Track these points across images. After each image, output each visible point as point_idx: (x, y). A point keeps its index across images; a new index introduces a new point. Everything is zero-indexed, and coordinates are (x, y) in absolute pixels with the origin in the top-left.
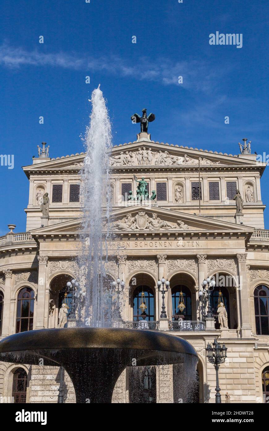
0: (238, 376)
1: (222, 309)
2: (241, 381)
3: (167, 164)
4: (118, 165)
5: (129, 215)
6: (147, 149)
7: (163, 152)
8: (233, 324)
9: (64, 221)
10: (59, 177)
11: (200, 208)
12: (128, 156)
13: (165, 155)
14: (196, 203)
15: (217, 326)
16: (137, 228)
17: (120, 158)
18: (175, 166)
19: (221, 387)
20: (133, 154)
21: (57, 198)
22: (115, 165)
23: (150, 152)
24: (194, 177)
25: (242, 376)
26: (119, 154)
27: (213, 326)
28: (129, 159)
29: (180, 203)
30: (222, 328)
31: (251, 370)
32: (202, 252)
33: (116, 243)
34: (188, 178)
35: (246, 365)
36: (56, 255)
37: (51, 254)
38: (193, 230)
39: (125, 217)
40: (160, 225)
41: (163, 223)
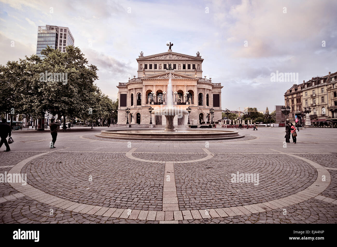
0: (193, 115)
1: (190, 99)
2: (194, 117)
5: (167, 74)
6: (171, 54)
7: (175, 55)
8: (193, 103)
9: (149, 75)
10: (146, 62)
11: (186, 71)
13: (176, 56)
14: (184, 70)
15: (189, 103)
18: (179, 59)
19: (189, 118)
20: (167, 56)
21: (146, 68)
22: (162, 59)
23: (172, 55)
24: (184, 63)
25: (195, 115)
26: (163, 56)
27: (188, 103)
28: (166, 57)
29: (180, 70)
30: (190, 104)
31: (197, 114)
32: (186, 84)
33: (163, 81)
34: (182, 63)
35: (195, 113)
36: (147, 84)
37: (146, 84)
38: (184, 79)
39: (166, 75)
40: (175, 77)
41: (176, 76)
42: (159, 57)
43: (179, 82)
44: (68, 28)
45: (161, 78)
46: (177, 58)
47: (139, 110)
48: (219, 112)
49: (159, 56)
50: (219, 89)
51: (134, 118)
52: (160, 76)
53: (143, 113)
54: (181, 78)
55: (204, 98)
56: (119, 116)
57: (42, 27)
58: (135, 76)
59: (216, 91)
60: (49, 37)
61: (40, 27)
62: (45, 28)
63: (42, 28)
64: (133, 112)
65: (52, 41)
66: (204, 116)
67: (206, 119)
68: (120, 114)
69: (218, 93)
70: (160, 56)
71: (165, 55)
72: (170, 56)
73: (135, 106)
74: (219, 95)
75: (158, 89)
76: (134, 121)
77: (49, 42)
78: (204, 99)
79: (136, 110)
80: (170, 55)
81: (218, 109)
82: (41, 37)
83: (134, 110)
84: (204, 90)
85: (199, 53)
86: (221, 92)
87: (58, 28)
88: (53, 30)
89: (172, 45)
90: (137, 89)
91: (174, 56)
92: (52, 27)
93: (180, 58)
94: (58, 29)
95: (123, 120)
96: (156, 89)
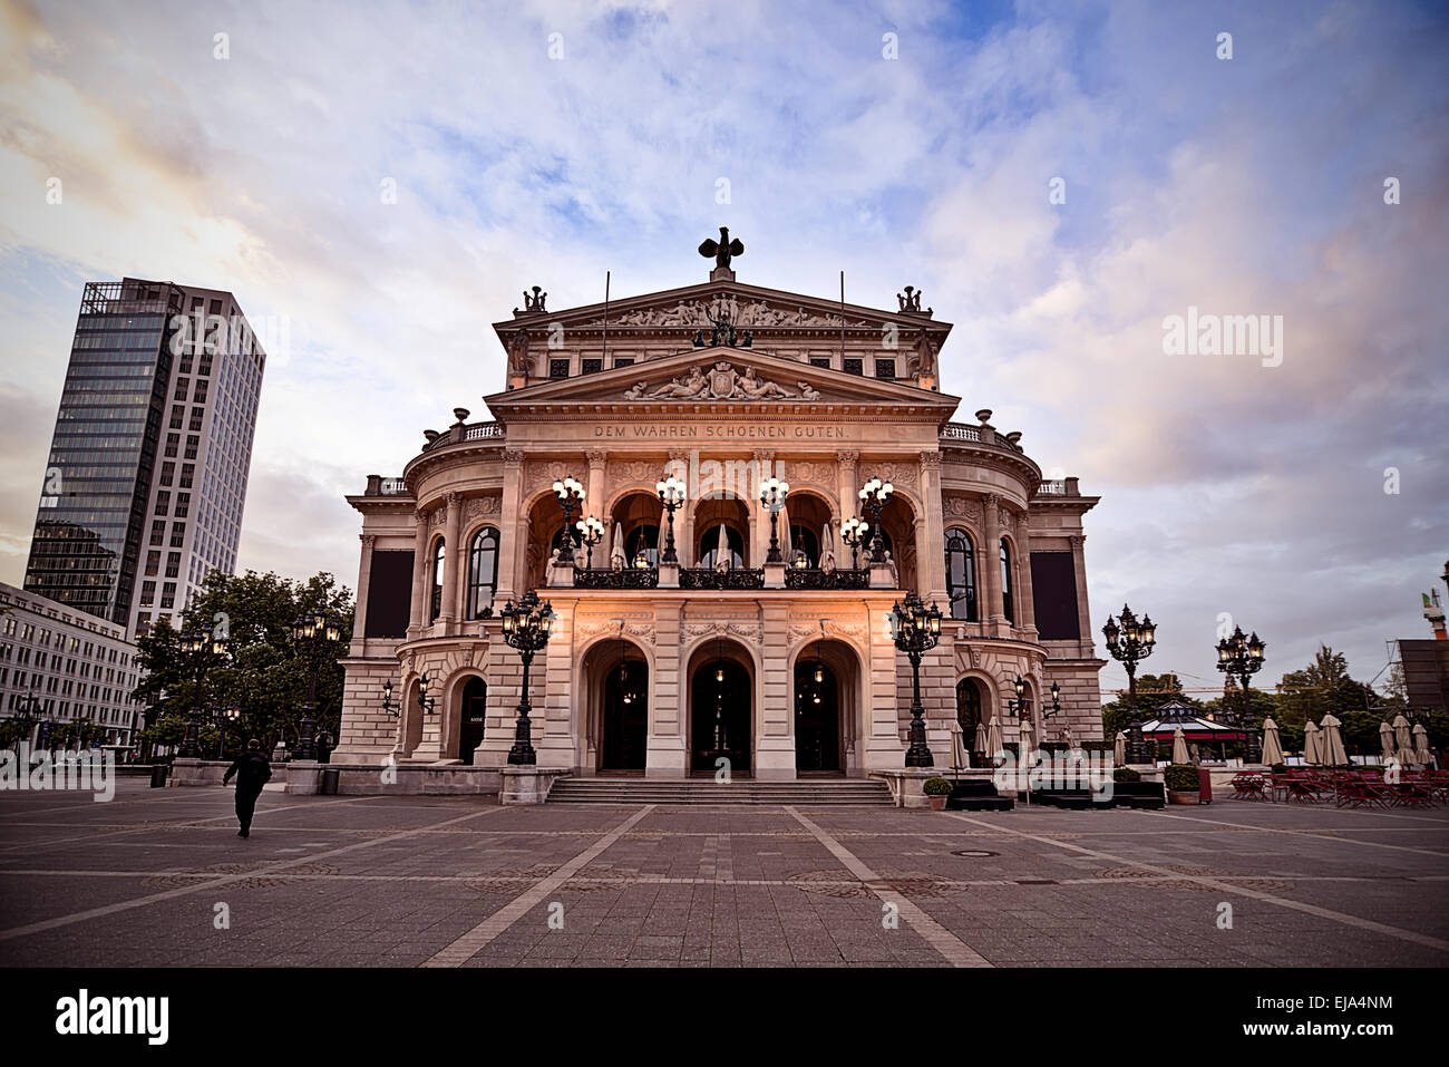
2: (928, 702)
3: (766, 323)
4: (675, 323)
5: (696, 369)
6: (729, 297)
7: (759, 302)
12: (693, 308)
13: (761, 308)
16: (712, 396)
17: (676, 312)
18: (783, 327)
20: (703, 306)
22: (667, 325)
23: (733, 302)
28: (695, 313)
31: (947, 682)
32: (848, 447)
33: (667, 426)
34: (805, 350)
35: (937, 672)
36: (541, 449)
37: (528, 448)
38: (831, 404)
39: (688, 374)
40: (763, 390)
41: (769, 385)
42: (650, 314)
43: (791, 430)
44: (230, 294)
45: (648, 400)
46: (769, 320)
47: (478, 654)
48: (1079, 675)
49: (647, 309)
50: (1067, 522)
51: (437, 719)
52: (644, 385)
53: (498, 670)
54: (810, 394)
55: (983, 566)
56: (355, 703)
57: (104, 287)
58: (462, 413)
59: (1051, 531)
60: (130, 331)
61: (94, 286)
62: (115, 295)
63: (103, 293)
64: (433, 666)
65: (143, 350)
66: (994, 698)
67: (1006, 721)
68: (364, 688)
69: (1060, 547)
70: (655, 309)
71: (686, 304)
72: (724, 306)
73: (450, 623)
74: (1070, 555)
75: (625, 487)
76: (435, 737)
77: (129, 354)
78: (983, 574)
79: (459, 656)
80: (724, 301)
81: (1072, 654)
82: (92, 331)
83: (442, 656)
84: (979, 506)
85: (913, 293)
86: (1084, 538)
87: (184, 294)
88: (155, 302)
89: (738, 248)
90: (474, 503)
91: (752, 311)
92: (153, 288)
93: (792, 320)
94: (180, 298)
95: (376, 734)
96: (614, 483)
